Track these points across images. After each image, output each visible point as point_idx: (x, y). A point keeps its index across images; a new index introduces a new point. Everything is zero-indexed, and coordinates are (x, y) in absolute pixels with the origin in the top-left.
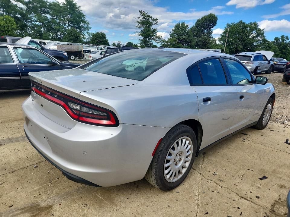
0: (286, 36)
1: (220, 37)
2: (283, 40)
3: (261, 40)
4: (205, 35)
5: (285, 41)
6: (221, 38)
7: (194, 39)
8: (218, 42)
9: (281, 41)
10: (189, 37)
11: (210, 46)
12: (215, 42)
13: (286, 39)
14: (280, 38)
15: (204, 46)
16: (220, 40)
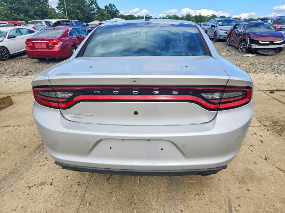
0: (112, 4)
1: (57, 5)
2: (112, 8)
3: (96, 8)
4: (42, 4)
5: (113, 9)
6: (59, 7)
7: (30, 8)
8: (57, 11)
9: (110, 9)
10: (23, 5)
11: (51, 16)
12: (55, 11)
13: (113, 7)
14: (109, 6)
15: (45, 15)
16: (59, 8)
